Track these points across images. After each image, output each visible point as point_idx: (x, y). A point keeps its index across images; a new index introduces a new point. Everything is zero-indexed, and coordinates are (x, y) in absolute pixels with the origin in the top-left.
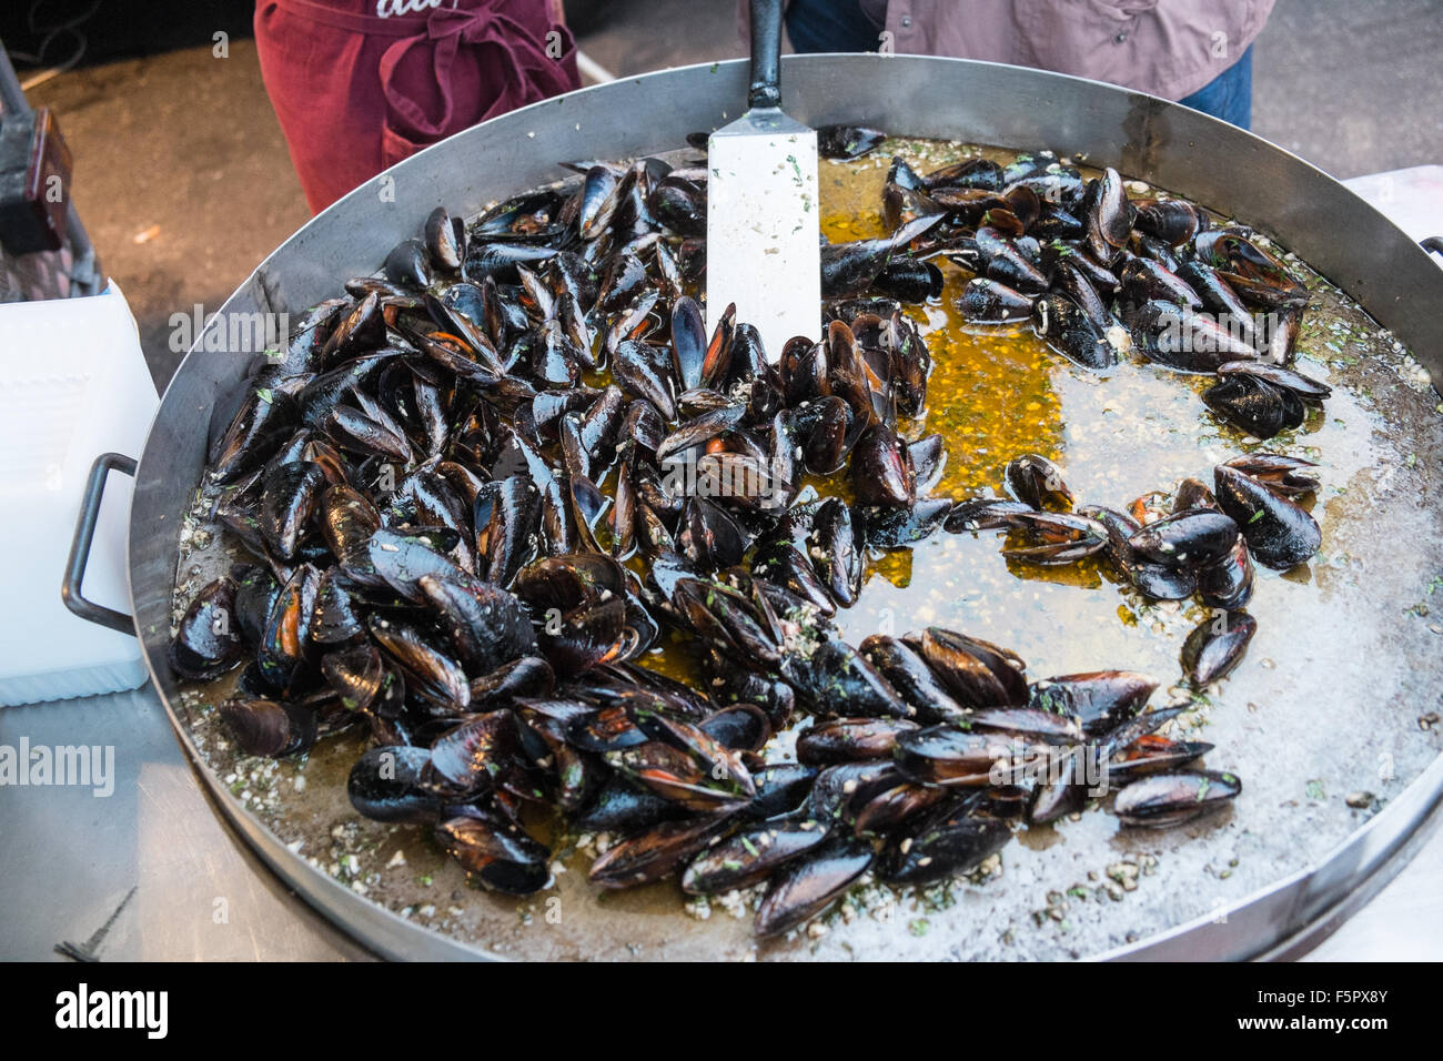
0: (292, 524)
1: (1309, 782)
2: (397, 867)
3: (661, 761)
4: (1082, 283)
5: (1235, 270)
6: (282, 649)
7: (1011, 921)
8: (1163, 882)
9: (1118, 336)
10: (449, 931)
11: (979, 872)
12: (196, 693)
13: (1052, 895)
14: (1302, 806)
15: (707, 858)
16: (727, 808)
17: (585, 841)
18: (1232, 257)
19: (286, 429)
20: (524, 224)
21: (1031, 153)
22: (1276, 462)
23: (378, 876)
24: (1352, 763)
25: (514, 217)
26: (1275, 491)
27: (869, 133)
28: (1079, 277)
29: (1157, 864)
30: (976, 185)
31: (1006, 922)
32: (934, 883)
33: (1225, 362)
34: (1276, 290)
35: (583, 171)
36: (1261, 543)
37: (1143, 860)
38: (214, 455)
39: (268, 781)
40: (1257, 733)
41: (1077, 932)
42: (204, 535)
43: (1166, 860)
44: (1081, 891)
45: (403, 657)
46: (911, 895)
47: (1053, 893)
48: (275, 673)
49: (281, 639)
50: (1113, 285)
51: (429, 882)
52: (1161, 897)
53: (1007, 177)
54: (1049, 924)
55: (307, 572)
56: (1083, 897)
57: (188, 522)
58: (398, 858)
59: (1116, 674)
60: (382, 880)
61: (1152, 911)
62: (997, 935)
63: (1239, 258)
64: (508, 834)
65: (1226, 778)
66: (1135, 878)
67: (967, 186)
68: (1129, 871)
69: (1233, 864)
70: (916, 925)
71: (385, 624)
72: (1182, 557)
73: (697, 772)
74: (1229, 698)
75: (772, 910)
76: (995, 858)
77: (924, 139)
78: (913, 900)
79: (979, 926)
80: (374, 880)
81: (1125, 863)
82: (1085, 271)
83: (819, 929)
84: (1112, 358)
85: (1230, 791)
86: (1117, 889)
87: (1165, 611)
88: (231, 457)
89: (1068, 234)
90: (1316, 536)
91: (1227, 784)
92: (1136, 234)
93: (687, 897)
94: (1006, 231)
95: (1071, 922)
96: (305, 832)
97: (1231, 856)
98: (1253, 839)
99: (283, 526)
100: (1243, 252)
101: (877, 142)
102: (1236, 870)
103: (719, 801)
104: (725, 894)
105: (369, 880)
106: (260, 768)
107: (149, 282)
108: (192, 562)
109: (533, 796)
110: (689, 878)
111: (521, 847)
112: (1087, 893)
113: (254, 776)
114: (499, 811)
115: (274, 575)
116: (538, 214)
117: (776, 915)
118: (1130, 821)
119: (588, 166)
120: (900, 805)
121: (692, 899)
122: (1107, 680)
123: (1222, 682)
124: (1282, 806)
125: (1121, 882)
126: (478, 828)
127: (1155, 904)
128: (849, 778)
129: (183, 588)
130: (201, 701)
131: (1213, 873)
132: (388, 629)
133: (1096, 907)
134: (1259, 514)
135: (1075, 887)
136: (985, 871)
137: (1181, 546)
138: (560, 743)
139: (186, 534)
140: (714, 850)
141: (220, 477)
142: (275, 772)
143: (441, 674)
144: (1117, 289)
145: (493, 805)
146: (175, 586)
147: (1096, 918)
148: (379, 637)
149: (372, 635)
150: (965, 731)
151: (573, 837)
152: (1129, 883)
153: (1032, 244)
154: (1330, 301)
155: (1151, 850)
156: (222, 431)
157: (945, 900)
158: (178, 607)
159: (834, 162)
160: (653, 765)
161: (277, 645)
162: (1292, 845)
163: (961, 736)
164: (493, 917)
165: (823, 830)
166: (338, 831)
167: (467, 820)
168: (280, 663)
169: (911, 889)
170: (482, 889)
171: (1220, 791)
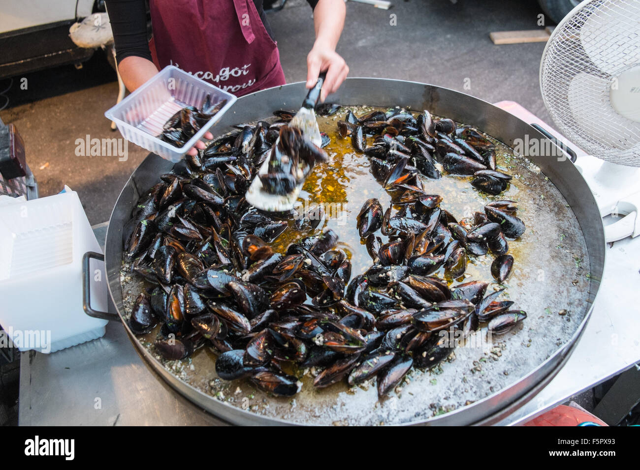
0: (168, 270)
1: (545, 309)
2: (239, 393)
3: (332, 338)
4: (423, 150)
5: (470, 140)
6: (174, 318)
7: (464, 374)
8: (510, 351)
9: (439, 166)
10: (265, 414)
11: (448, 359)
12: (142, 339)
13: (474, 363)
14: (545, 317)
15: (356, 371)
16: (359, 351)
17: (306, 372)
18: (468, 136)
19: (153, 234)
20: (222, 148)
21: (393, 108)
22: (504, 203)
23: (233, 398)
24: (556, 300)
25: (219, 146)
26: (507, 213)
27: (335, 106)
28: (422, 148)
29: (505, 346)
30: (378, 120)
31: (462, 375)
32: (434, 366)
33: (476, 171)
34: (485, 146)
35: (241, 128)
36: (506, 231)
37: (501, 345)
38: (126, 247)
39: (180, 368)
40: (523, 295)
41: (487, 374)
42: (129, 278)
43: (508, 344)
44: (484, 360)
45: (223, 315)
46: (427, 371)
47: (474, 362)
48: (173, 327)
49: (172, 314)
50: (433, 150)
51: (253, 397)
52: (510, 357)
53: (387, 116)
54: (477, 373)
55: (177, 287)
56: (485, 361)
57: (122, 274)
58: (238, 390)
59: (475, 282)
60: (235, 399)
61: (509, 362)
62: (461, 380)
63: (471, 136)
64: (280, 375)
65: (522, 312)
66: (500, 352)
67: (375, 120)
68: (498, 350)
69: (530, 341)
70: (432, 381)
71: (214, 304)
72: (485, 239)
73: (344, 340)
74: (511, 284)
75: (385, 386)
76: (452, 353)
77: (353, 106)
78: (429, 373)
79: (454, 378)
80: (231, 400)
81: (495, 347)
82: (423, 146)
83: (399, 389)
84: (439, 175)
85: (523, 317)
86: (496, 357)
87: (482, 258)
88: (134, 247)
89: (414, 133)
90: (523, 226)
91: (523, 314)
92: (436, 132)
93: (349, 386)
94: (393, 135)
95: (484, 371)
96: (199, 386)
97: (528, 339)
98: (533, 331)
99: (165, 271)
100: (472, 134)
101: (338, 108)
102: (531, 343)
103: (356, 349)
104: (363, 382)
105: (229, 400)
106: (175, 364)
107: (48, 182)
108: (127, 289)
109: (286, 359)
110: (351, 379)
111: (287, 378)
112: (486, 360)
113: (174, 368)
114: (274, 367)
115: (164, 290)
116: (226, 145)
117: (386, 387)
118: (494, 332)
119: (243, 126)
120: (419, 341)
121: (352, 386)
122: (474, 285)
123: (507, 279)
124: (539, 318)
125: (496, 354)
126: (269, 375)
127: (509, 359)
128: (397, 333)
129: (126, 299)
130: (144, 341)
131: (525, 345)
132: (216, 305)
133: (490, 364)
134: (504, 221)
135: (481, 359)
136: (450, 358)
137: (485, 235)
138: (292, 338)
139: (122, 279)
140: (357, 368)
141: (131, 255)
142: (181, 365)
143: (239, 320)
144: (434, 151)
145: (271, 365)
146: (123, 299)
147: (491, 368)
148: (213, 309)
149: (210, 309)
150: (437, 311)
151: (302, 371)
152: (499, 354)
153: (402, 138)
154: (501, 148)
155: (502, 341)
156: (128, 238)
157: (439, 370)
158: (126, 307)
159: (325, 117)
160: (329, 340)
161: (172, 316)
162: (546, 331)
163: (437, 313)
164: (280, 406)
165: (393, 353)
166: (212, 384)
167: (263, 373)
168: (174, 323)
169: (428, 369)
170: (273, 396)
171: (521, 317)
